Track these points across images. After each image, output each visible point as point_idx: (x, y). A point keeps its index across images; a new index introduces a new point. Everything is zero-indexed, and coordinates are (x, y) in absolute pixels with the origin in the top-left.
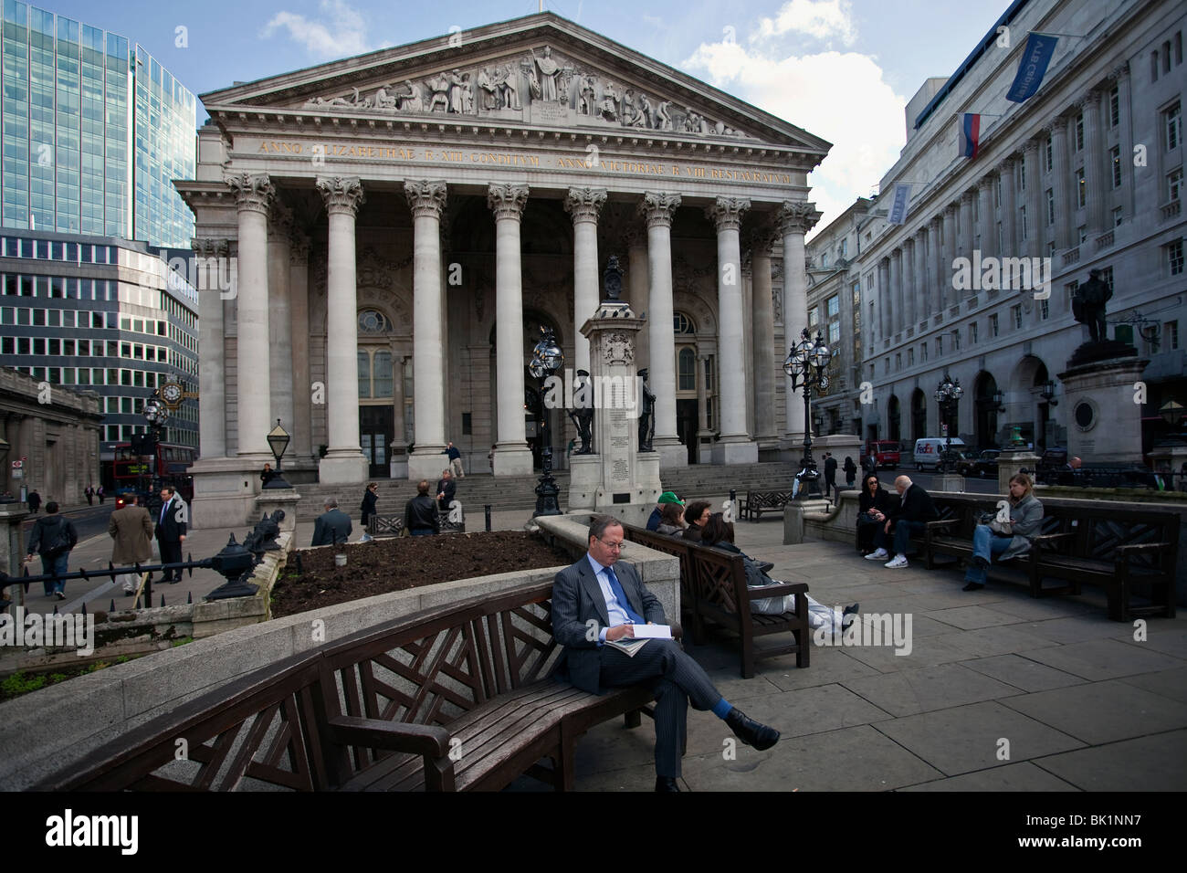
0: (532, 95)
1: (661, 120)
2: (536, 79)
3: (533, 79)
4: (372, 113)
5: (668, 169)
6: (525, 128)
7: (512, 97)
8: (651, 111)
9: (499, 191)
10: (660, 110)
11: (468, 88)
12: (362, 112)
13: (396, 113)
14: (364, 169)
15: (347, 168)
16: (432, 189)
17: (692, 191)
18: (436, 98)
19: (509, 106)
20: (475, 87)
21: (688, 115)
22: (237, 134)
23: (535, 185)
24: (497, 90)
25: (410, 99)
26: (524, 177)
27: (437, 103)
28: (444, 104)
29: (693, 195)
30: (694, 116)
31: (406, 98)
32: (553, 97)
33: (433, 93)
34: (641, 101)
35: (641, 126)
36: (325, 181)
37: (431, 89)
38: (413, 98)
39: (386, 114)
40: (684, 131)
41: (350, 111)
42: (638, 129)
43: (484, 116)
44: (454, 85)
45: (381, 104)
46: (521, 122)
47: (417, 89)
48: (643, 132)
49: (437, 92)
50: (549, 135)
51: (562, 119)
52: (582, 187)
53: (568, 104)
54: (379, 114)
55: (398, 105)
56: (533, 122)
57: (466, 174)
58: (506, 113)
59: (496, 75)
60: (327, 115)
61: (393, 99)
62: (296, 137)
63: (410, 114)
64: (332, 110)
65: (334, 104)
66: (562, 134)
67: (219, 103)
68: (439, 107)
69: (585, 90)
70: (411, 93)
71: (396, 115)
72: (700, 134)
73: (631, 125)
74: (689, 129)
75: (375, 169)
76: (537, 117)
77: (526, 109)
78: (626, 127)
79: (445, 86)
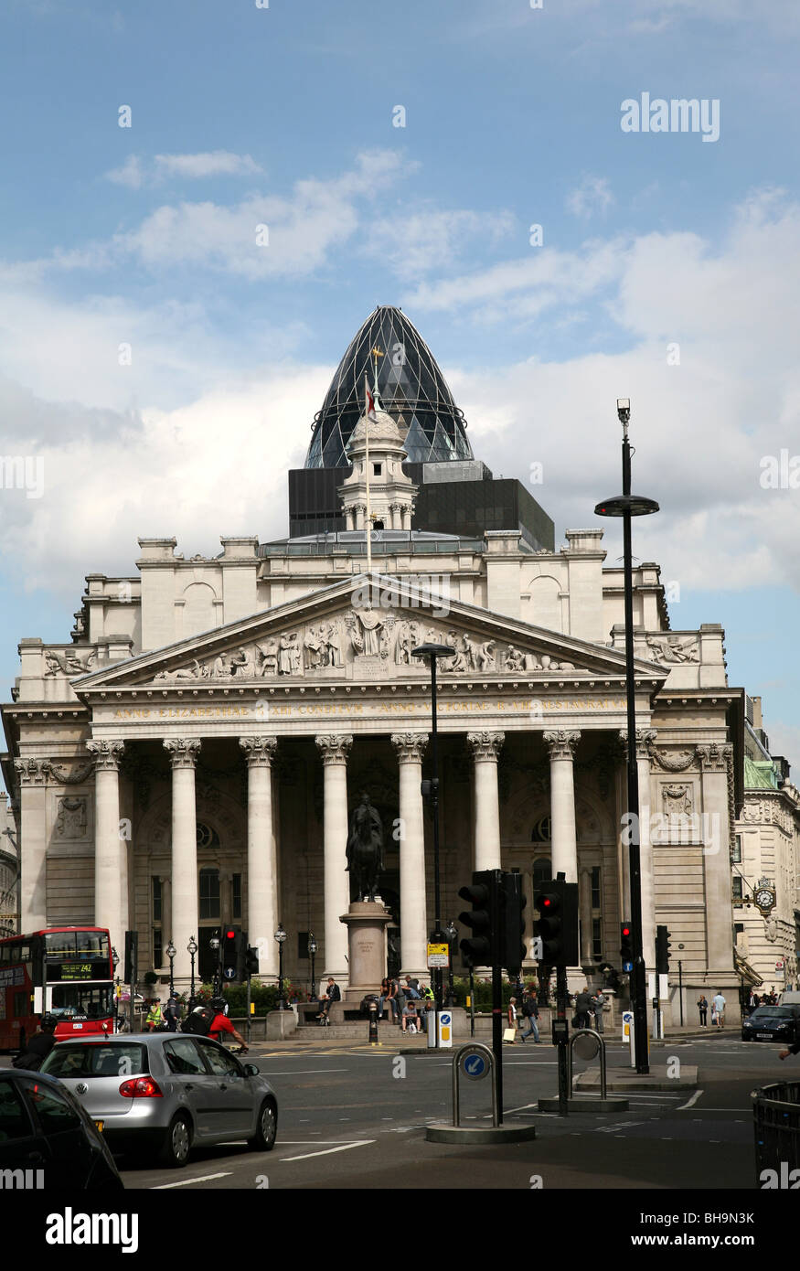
0: (355, 650)
1: (483, 660)
2: (358, 636)
3: (356, 637)
4: (211, 683)
5: (490, 708)
6: (348, 684)
7: (336, 655)
8: (473, 651)
9: (326, 741)
10: (482, 651)
11: (296, 648)
12: (202, 683)
13: (232, 681)
14: (204, 728)
15: (189, 728)
16: (263, 743)
17: (517, 725)
18: (267, 662)
19: (333, 664)
20: (302, 646)
21: (512, 653)
22: (96, 705)
23: (359, 732)
24: (323, 647)
25: (243, 665)
26: (349, 724)
27: (268, 666)
28: (274, 666)
29: (519, 728)
30: (517, 653)
31: (240, 665)
32: (375, 650)
33: (263, 657)
34: (464, 641)
35: (462, 670)
36: (169, 741)
37: (261, 654)
38: (247, 665)
39: (223, 683)
40: (507, 670)
41: (192, 683)
42: (458, 674)
43: (310, 676)
44: (281, 649)
45: (218, 672)
46: (343, 679)
47: (250, 654)
48: (463, 677)
49: (268, 657)
50: (371, 689)
51: (383, 673)
52: (404, 731)
53: (388, 658)
54: (218, 683)
55: (233, 671)
56: (355, 678)
57: (294, 726)
58: (331, 672)
59: (322, 631)
60: (172, 688)
61: (229, 667)
62: (145, 704)
63: (244, 681)
64: (177, 684)
65: (178, 676)
66: (383, 687)
67: (85, 686)
68: (269, 669)
69: (405, 641)
70: (244, 660)
71: (232, 683)
72: (523, 673)
73: (451, 670)
74: (511, 666)
75: (214, 728)
76: (359, 673)
77: (349, 667)
78: (446, 674)
79: (274, 650)
